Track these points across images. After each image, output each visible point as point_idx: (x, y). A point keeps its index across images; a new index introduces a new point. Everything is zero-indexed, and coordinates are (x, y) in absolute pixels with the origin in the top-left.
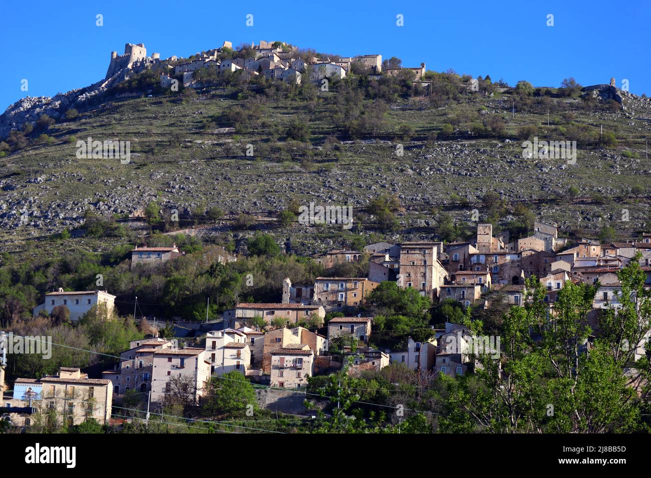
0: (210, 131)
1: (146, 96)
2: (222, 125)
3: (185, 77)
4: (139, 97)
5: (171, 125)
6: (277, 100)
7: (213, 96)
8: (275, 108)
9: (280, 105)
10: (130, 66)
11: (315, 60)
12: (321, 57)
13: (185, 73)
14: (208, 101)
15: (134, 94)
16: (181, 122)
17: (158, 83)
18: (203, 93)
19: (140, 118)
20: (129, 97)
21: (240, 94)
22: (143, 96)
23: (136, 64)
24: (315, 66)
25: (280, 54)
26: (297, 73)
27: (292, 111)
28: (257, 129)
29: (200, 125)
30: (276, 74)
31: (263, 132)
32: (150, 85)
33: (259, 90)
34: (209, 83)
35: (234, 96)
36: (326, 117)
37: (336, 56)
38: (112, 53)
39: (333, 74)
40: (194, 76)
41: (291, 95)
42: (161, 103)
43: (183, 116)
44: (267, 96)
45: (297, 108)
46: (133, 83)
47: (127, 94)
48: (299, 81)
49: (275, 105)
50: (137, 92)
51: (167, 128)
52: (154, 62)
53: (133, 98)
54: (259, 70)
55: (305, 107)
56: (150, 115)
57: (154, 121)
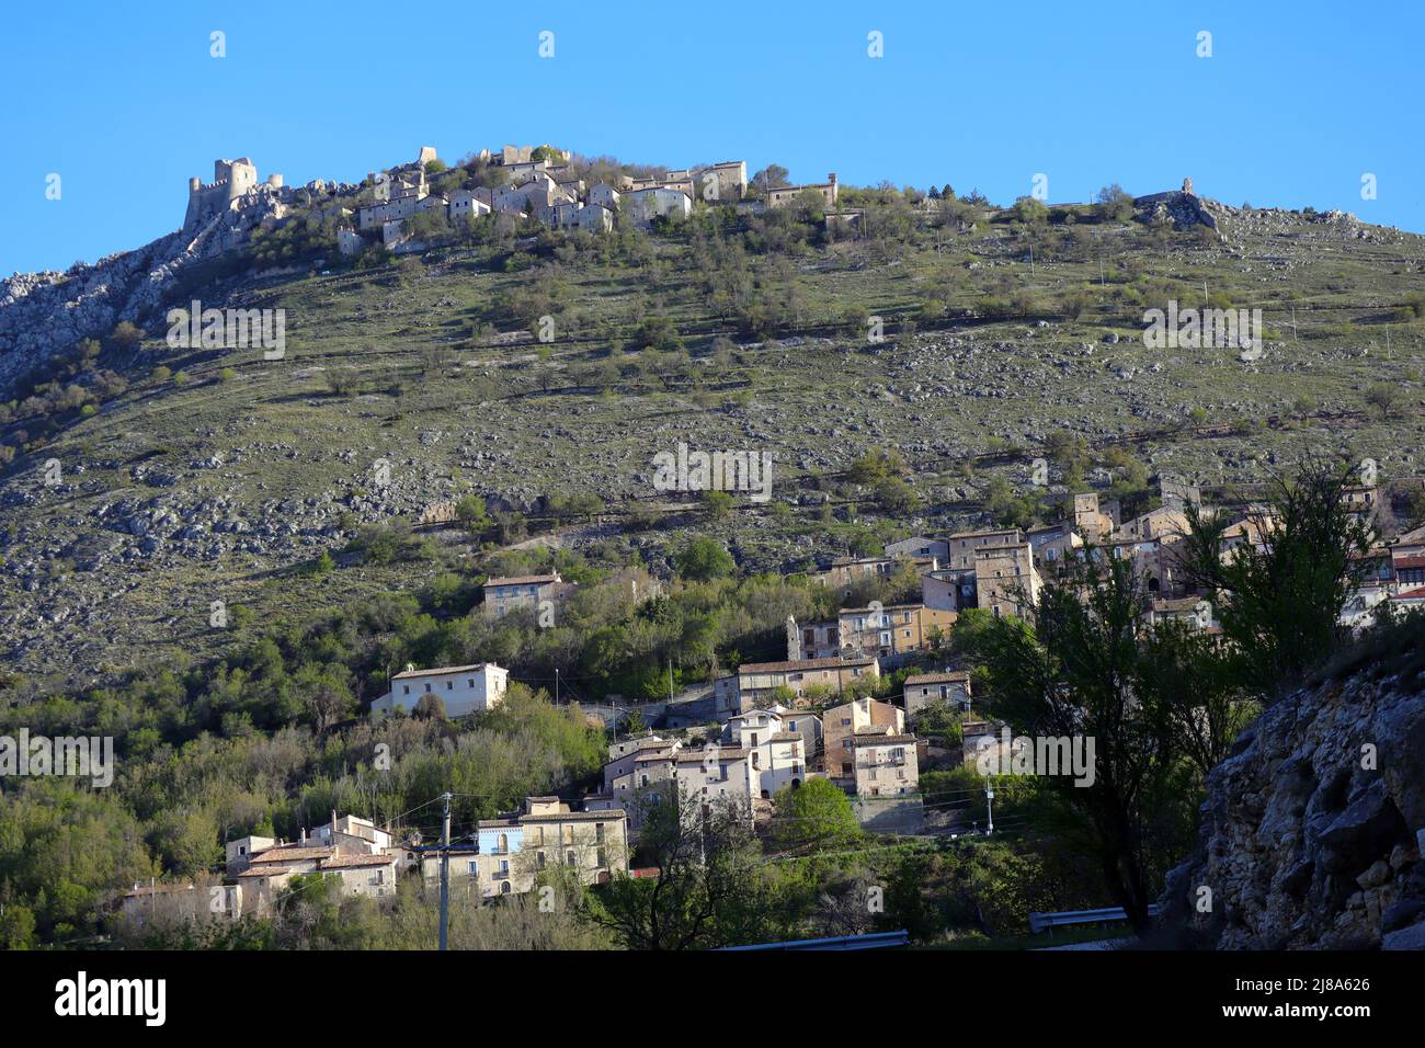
0: (483, 341)
1: (318, 273)
2: (503, 327)
3: (386, 232)
4: (303, 276)
5: (404, 333)
6: (583, 268)
7: (455, 267)
8: (583, 284)
9: (592, 278)
10: (234, 205)
11: (629, 181)
12: (640, 176)
13: (386, 224)
14: (448, 279)
15: (289, 270)
16: (418, 324)
17: (335, 246)
18: (430, 260)
19: (333, 322)
20: (280, 277)
21: (509, 261)
22: (312, 274)
23: (247, 202)
24: (634, 196)
25: (551, 172)
26: (605, 211)
27: (621, 289)
28: (571, 330)
29: (458, 328)
30: (563, 215)
31: (585, 335)
32: (318, 251)
33: (545, 252)
34: (440, 243)
35: (496, 265)
36: (688, 297)
37: (662, 169)
38: (192, 181)
39: (671, 209)
40: (404, 228)
41: (606, 256)
42: (357, 286)
43: (416, 313)
44: (562, 262)
45: (627, 282)
46: (285, 249)
47: (275, 271)
48: (608, 224)
49: (582, 279)
50: (293, 267)
51: (396, 339)
52: (280, 194)
53: (289, 278)
54: (528, 209)
55: (642, 280)
56: (349, 314)
57: (363, 327)
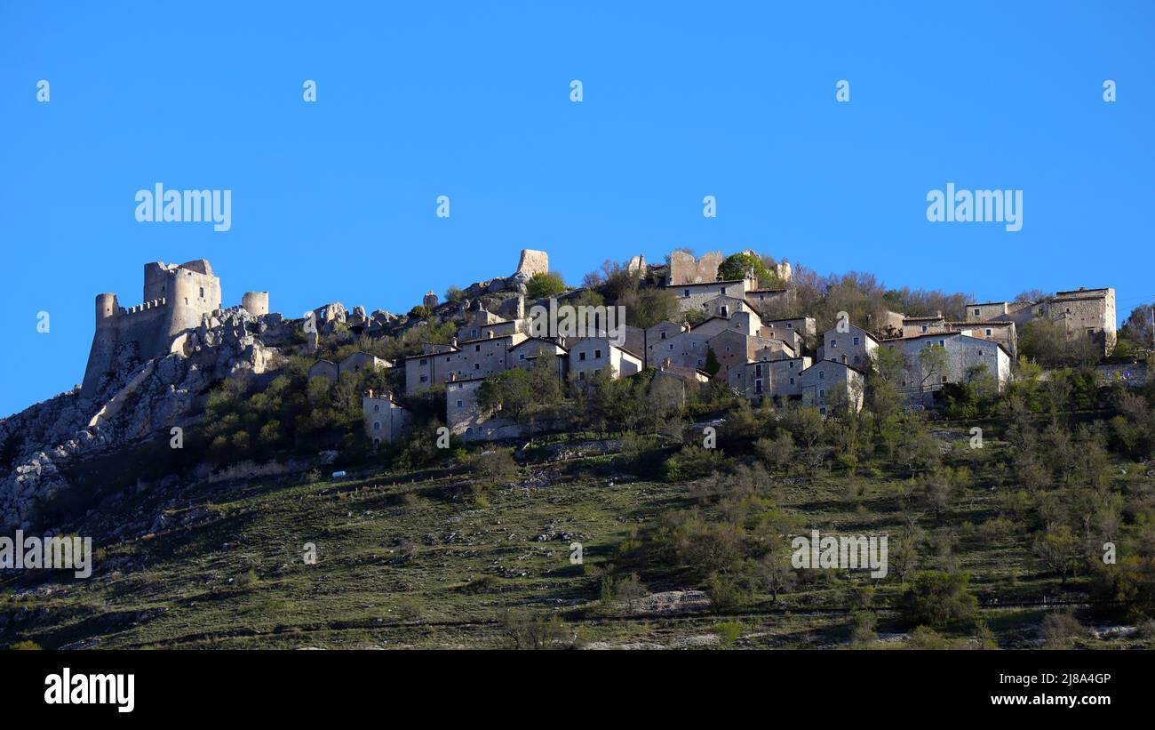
0: (620, 606)
1: (326, 475)
2: (657, 583)
3: (451, 403)
4: (296, 479)
5: (476, 588)
6: (806, 479)
7: (573, 470)
8: (806, 507)
9: (824, 496)
10: (178, 346)
11: (896, 319)
12: (917, 311)
13: (452, 389)
14: (561, 491)
15: (273, 468)
16: (502, 573)
17: (359, 425)
18: (529, 457)
19: (348, 564)
20: (255, 480)
21: (672, 462)
22: (313, 477)
23: (201, 341)
24: (905, 347)
25: (756, 300)
26: (851, 374)
27: (875, 517)
28: (782, 591)
29: (574, 582)
30: (773, 380)
31: (806, 600)
32: (327, 434)
33: (738, 445)
34: (549, 425)
35: (648, 467)
36: (998, 535)
37: (958, 299)
38: (100, 299)
39: (973, 372)
40: (484, 396)
41: (850, 457)
42: (395, 500)
43: (500, 552)
44: (769, 465)
45: (886, 505)
46: (266, 429)
47: (245, 469)
48: (857, 399)
49: (805, 498)
50: (281, 461)
51: (462, 600)
52: (264, 327)
53: (272, 483)
54: (711, 367)
55: (914, 501)
56: (378, 551)
57: (404, 575)
